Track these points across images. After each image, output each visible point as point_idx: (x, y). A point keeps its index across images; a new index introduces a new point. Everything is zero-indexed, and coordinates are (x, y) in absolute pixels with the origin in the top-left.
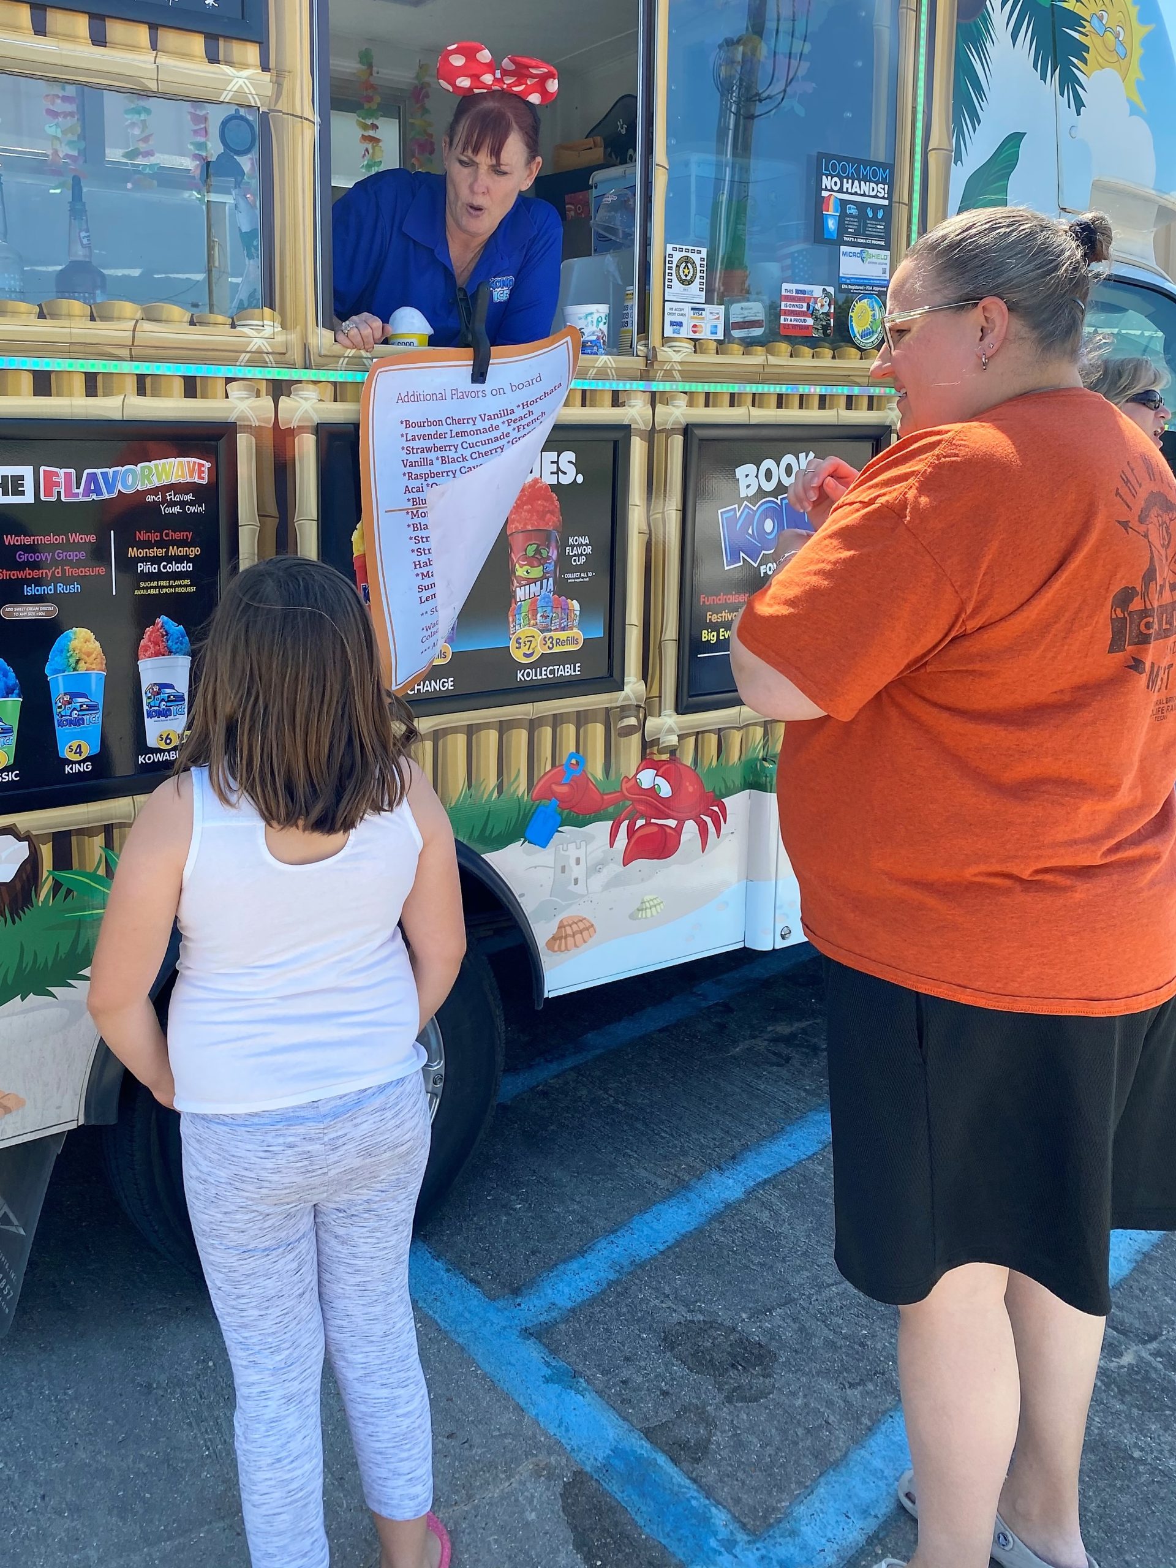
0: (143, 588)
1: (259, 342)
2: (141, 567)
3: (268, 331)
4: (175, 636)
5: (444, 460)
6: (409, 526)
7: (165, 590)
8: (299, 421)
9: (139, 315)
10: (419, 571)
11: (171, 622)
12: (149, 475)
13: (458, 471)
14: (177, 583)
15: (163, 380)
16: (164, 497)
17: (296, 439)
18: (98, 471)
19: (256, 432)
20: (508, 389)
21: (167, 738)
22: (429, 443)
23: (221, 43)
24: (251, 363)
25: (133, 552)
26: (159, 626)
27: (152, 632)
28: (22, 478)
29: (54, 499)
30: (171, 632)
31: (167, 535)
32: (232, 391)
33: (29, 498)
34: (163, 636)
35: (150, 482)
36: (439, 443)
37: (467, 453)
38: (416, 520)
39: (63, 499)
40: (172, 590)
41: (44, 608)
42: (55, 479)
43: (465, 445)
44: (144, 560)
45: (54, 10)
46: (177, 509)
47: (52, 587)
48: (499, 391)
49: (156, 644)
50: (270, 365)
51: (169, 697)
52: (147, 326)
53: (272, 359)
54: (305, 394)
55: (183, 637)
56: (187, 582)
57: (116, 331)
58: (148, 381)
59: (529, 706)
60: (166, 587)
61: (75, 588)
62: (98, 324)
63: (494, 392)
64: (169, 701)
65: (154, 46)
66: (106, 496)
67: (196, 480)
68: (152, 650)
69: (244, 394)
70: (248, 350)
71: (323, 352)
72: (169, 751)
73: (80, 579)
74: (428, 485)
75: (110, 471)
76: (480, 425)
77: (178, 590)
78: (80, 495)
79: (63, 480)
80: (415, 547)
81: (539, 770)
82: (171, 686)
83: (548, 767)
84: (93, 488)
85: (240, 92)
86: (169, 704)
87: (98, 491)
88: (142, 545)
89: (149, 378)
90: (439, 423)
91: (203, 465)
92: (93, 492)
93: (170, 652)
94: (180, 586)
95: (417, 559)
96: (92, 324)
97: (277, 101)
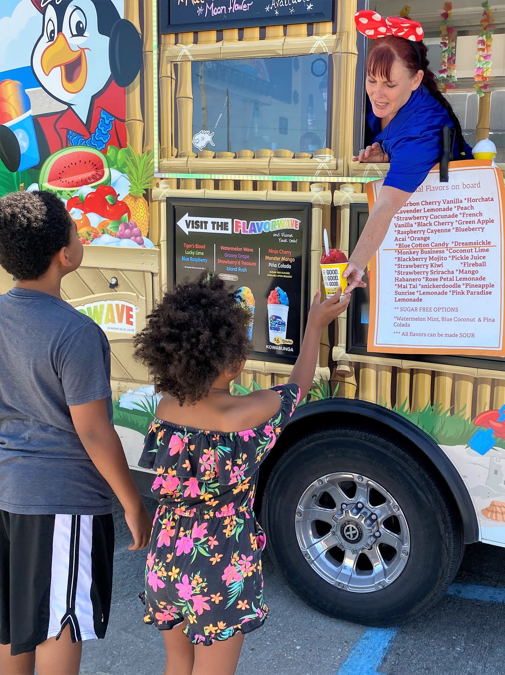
0: (271, 274)
1: (323, 164)
2: (270, 264)
3: (327, 159)
4: (283, 296)
5: (419, 224)
6: (396, 258)
7: (279, 276)
8: (343, 202)
9: (273, 155)
10: (397, 283)
11: (281, 290)
12: (275, 225)
13: (426, 231)
14: (284, 273)
15: (283, 183)
16: (281, 235)
17: (342, 211)
18: (255, 222)
19: (322, 207)
20: (461, 187)
21: (278, 340)
22: (411, 215)
23: (315, 25)
24: (321, 175)
25: (267, 258)
26: (276, 291)
27: (273, 293)
28: (227, 223)
29: (239, 233)
30: (281, 294)
31: (281, 252)
32: (313, 188)
33: (229, 232)
34: (278, 296)
35: (275, 228)
36: (416, 215)
37: (432, 221)
38: (400, 256)
39: (242, 233)
40: (282, 276)
41: (233, 277)
42: (239, 224)
43: (432, 217)
44: (271, 261)
45: (246, 29)
46: (285, 241)
47: (237, 269)
48: (456, 187)
49: (275, 299)
50: (330, 175)
51: (279, 322)
52: (275, 160)
53: (331, 173)
54: (346, 189)
55: (286, 298)
56: (288, 273)
57: (262, 163)
58: (277, 184)
59: (475, 370)
60: (280, 274)
61: (245, 270)
62: (256, 160)
63: (453, 187)
64: (279, 324)
65: (285, 34)
66: (258, 233)
67: (294, 228)
68: (273, 301)
69: (318, 189)
70: (318, 168)
71: (355, 168)
72: (278, 346)
73: (247, 267)
74: (409, 237)
75: (260, 222)
76: (442, 206)
77: (285, 276)
78: (248, 232)
79: (242, 225)
80: (398, 270)
81: (480, 409)
82: (280, 318)
83: (487, 409)
84: (253, 229)
85: (319, 47)
86: (279, 325)
87: (255, 231)
88: (271, 255)
89: (278, 182)
90: (418, 204)
91: (297, 222)
92: (253, 231)
93: (280, 303)
94: (285, 275)
95: (397, 276)
96: (254, 160)
97: (336, 48)
